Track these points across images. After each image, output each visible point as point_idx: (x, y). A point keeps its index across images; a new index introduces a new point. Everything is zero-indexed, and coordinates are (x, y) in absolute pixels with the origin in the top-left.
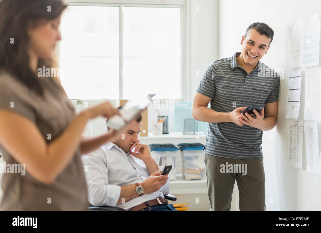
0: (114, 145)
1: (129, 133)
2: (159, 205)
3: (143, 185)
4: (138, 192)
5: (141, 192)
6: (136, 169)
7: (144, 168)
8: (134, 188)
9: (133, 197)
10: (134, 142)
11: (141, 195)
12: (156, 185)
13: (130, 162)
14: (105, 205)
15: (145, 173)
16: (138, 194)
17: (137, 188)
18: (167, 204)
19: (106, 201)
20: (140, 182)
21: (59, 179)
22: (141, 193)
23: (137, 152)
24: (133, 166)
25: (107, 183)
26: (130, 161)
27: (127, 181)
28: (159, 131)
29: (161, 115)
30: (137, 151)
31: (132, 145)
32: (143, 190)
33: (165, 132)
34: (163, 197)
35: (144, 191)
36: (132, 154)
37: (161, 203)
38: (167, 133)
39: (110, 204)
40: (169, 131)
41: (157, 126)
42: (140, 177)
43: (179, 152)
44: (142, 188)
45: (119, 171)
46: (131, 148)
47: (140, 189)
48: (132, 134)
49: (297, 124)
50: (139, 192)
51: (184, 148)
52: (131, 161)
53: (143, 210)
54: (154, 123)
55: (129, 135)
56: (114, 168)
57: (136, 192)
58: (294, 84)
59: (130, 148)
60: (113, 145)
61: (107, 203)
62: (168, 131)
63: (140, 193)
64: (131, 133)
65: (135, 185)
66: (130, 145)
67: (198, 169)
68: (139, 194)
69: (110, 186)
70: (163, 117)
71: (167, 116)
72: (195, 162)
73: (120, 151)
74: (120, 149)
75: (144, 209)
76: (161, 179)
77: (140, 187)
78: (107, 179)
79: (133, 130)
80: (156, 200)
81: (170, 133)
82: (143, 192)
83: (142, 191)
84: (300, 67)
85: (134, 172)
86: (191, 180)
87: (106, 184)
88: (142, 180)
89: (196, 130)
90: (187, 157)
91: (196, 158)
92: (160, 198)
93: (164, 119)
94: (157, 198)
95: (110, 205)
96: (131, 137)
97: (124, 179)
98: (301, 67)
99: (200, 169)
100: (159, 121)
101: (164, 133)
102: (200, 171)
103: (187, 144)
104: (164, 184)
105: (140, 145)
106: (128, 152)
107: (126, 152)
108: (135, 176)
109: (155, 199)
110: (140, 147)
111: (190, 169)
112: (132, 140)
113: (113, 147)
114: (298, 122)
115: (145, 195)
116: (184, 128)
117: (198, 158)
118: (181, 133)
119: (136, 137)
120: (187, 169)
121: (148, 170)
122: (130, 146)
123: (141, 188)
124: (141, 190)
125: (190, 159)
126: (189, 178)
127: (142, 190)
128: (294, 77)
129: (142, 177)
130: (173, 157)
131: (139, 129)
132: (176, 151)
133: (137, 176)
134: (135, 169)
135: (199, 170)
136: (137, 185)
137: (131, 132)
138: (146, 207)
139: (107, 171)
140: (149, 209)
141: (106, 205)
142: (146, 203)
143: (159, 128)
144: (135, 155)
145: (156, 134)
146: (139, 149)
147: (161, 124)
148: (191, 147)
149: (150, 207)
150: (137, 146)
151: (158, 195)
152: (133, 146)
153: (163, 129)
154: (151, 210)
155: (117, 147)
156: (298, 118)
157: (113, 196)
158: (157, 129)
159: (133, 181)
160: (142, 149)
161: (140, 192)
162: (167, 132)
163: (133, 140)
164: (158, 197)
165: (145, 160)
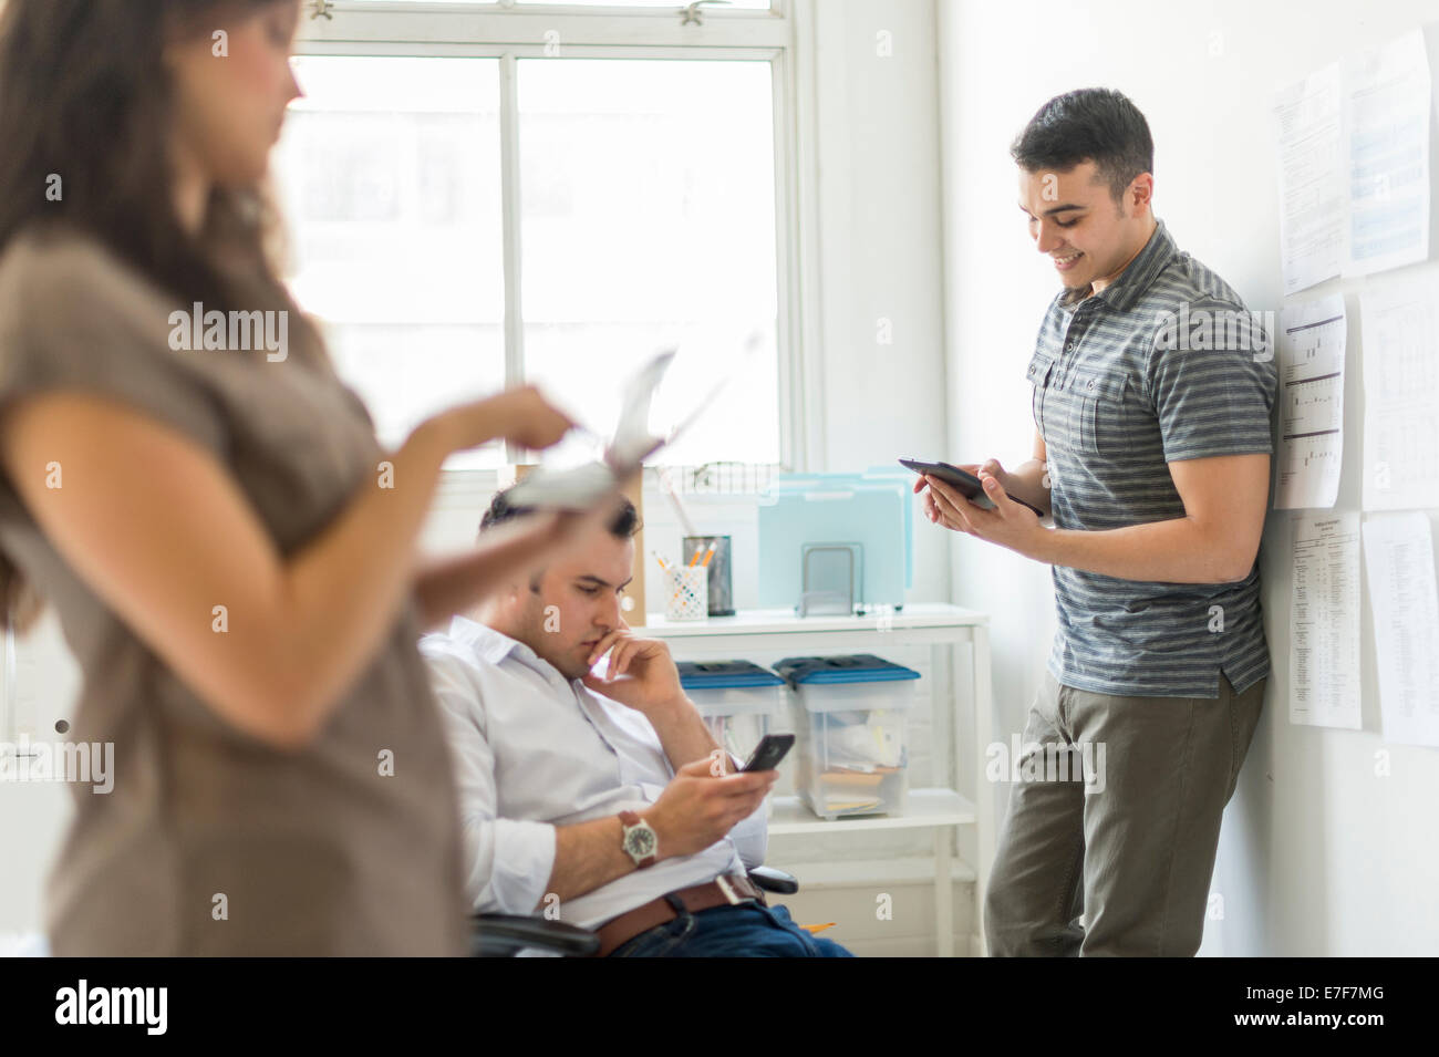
0: (516, 648)
1: (581, 588)
2: (728, 906)
3: (654, 817)
4: (632, 853)
5: (647, 851)
6: (616, 749)
7: (652, 751)
8: (616, 836)
9: (612, 873)
10: (602, 632)
11: (647, 864)
12: (714, 818)
13: (588, 720)
14: (485, 911)
15: (654, 771)
16: (631, 860)
17: (629, 831)
18: (760, 902)
19: (492, 892)
20: (637, 806)
21: (335, 726)
22: (645, 856)
23: (618, 677)
24: (601, 737)
25: (492, 811)
26: (590, 716)
27: (580, 806)
28: (692, 603)
29: (701, 532)
30: (620, 673)
31: (596, 643)
32: (655, 842)
33: (718, 608)
34: (744, 874)
35: (659, 847)
36: (596, 684)
37: (734, 899)
38: (728, 613)
39: (511, 906)
40: (735, 606)
41: (684, 581)
42: (638, 785)
43: (782, 693)
44: (650, 834)
45: (542, 757)
46: (592, 658)
47: (640, 837)
48: (595, 594)
49: (1330, 532)
50: (636, 852)
51: (805, 676)
52: (592, 715)
53: (661, 929)
54: (668, 567)
55: (582, 598)
56: (521, 744)
57: (626, 852)
58: (1308, 356)
59: (588, 656)
60: (512, 643)
61: (494, 902)
62: (730, 603)
63: (641, 853)
64: (589, 591)
65: (618, 821)
66: (585, 643)
67: (869, 768)
68: (638, 857)
69: (505, 826)
70: (708, 539)
71: (727, 538)
72: (856, 737)
73: (544, 672)
74: (543, 664)
75: (664, 924)
76: (738, 789)
77: (640, 830)
78: (492, 797)
79: (600, 574)
80: (713, 886)
81: (738, 613)
82: (654, 852)
83: (651, 847)
84: (1339, 276)
85: (605, 764)
86: (841, 818)
87: (488, 818)
88: (644, 798)
89: (857, 595)
90: (819, 716)
91: (863, 716)
92: (729, 877)
93: (713, 547)
94: (716, 875)
95: (509, 912)
96: (591, 607)
97: (566, 796)
98: (1343, 277)
99: (880, 766)
100: (689, 558)
101: (712, 614)
102: (878, 778)
103: (819, 659)
104: (746, 812)
105: (630, 643)
106: (576, 673)
107: (570, 678)
108: (611, 782)
109: (711, 880)
110: (631, 652)
111: (834, 770)
112: (593, 622)
113: (512, 656)
114: (1336, 522)
115: (663, 863)
116: (805, 588)
117: (872, 718)
118: (791, 611)
119: (614, 606)
120: (822, 771)
121: (668, 757)
122: (587, 648)
123: (645, 831)
124: (645, 840)
125: (834, 722)
126: (831, 808)
127: (652, 840)
128: (1307, 327)
129: (645, 785)
130: (757, 717)
131: (625, 569)
132: (774, 687)
133: (623, 783)
134: (613, 751)
135: (874, 773)
136: (628, 819)
137: (592, 585)
138: (669, 915)
139: (488, 759)
140: (686, 925)
141: (493, 909)
142: (673, 900)
143: (692, 588)
144: (608, 689)
145: (678, 617)
146: (626, 662)
147: (700, 573)
148: (834, 668)
149: (690, 917)
150: (619, 650)
151: (722, 865)
152: (600, 648)
153: (711, 593)
154: (693, 928)
155: (527, 653)
156: (1338, 503)
157: (522, 868)
158: (685, 595)
159: (605, 804)
160: (639, 664)
161: (644, 850)
162: (727, 608)
163: (599, 622)
164: (721, 873)
165: (657, 714)
